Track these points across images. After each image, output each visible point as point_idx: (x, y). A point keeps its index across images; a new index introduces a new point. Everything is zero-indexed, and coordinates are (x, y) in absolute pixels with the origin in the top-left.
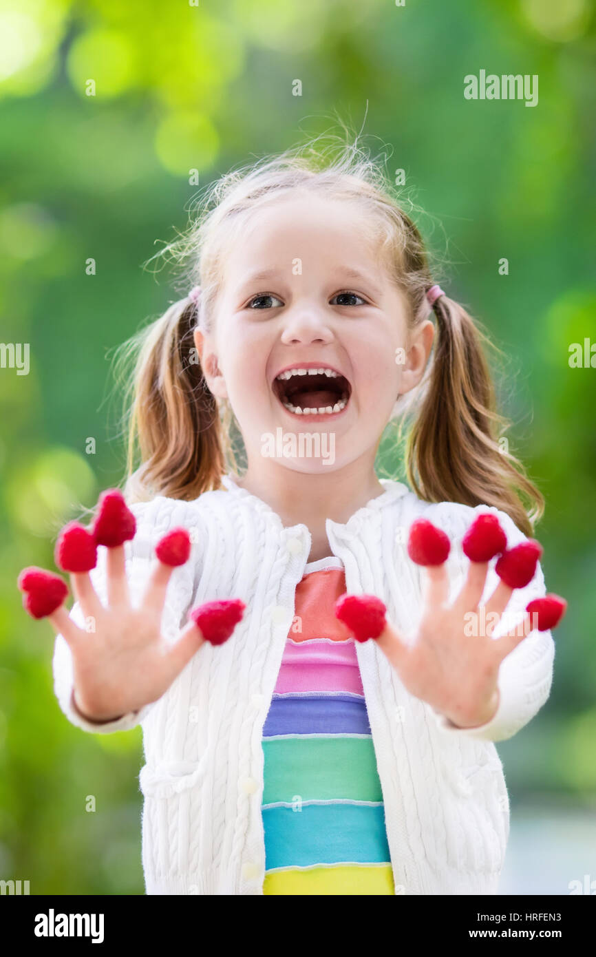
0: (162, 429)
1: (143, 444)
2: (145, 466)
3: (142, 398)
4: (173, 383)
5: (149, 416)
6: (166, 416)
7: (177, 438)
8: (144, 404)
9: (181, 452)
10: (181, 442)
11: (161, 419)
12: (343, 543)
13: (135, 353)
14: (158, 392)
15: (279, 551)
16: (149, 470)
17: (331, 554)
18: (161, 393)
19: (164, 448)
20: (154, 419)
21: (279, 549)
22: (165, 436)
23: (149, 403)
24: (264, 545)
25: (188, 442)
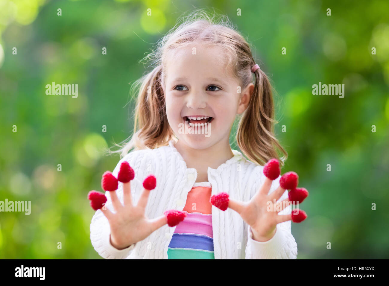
0: (148, 117)
1: (140, 121)
2: (140, 131)
3: (141, 104)
4: (152, 99)
5: (143, 111)
6: (149, 112)
7: (153, 121)
8: (141, 106)
9: (155, 126)
10: (155, 122)
11: (147, 113)
12: (214, 177)
13: (139, 86)
14: (146, 103)
15: (184, 177)
16: (141, 133)
17: (208, 181)
18: (147, 103)
19: (148, 124)
20: (145, 112)
21: (184, 176)
22: (149, 119)
23: (143, 107)
24: (178, 174)
25: (157, 123)
